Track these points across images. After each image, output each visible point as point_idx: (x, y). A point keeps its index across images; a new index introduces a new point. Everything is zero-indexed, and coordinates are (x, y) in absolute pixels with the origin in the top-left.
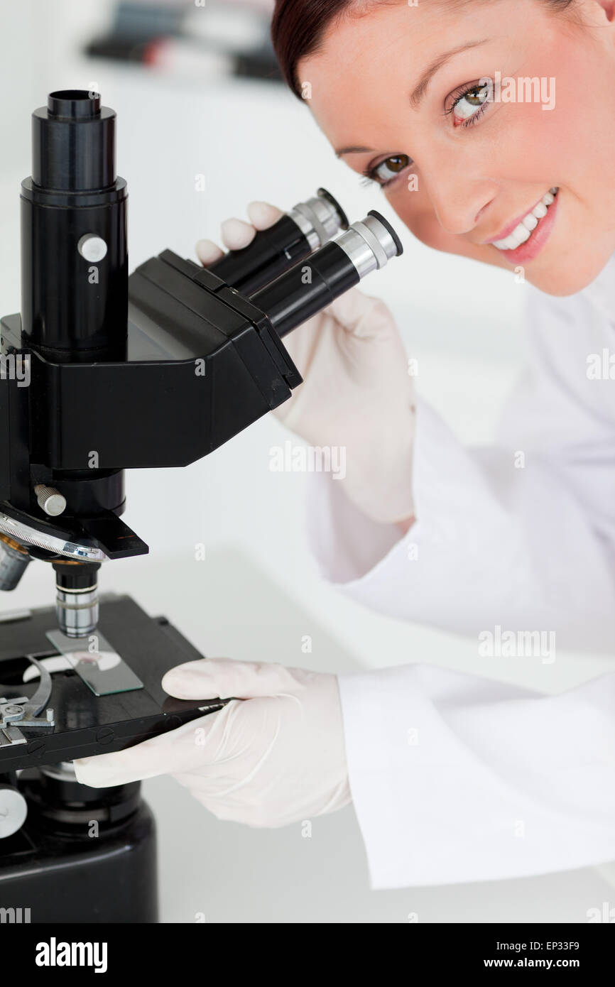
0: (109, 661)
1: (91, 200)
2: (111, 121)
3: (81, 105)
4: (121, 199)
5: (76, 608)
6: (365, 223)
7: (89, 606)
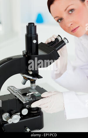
0: (37, 93)
1: (34, 36)
2: (36, 26)
3: (32, 24)
4: (37, 36)
5: (33, 86)
6: (64, 39)
7: (34, 86)
